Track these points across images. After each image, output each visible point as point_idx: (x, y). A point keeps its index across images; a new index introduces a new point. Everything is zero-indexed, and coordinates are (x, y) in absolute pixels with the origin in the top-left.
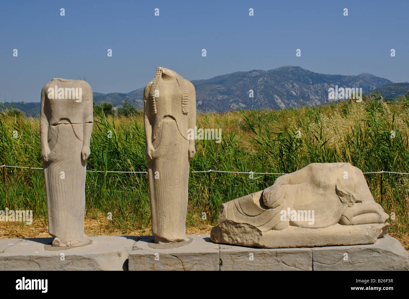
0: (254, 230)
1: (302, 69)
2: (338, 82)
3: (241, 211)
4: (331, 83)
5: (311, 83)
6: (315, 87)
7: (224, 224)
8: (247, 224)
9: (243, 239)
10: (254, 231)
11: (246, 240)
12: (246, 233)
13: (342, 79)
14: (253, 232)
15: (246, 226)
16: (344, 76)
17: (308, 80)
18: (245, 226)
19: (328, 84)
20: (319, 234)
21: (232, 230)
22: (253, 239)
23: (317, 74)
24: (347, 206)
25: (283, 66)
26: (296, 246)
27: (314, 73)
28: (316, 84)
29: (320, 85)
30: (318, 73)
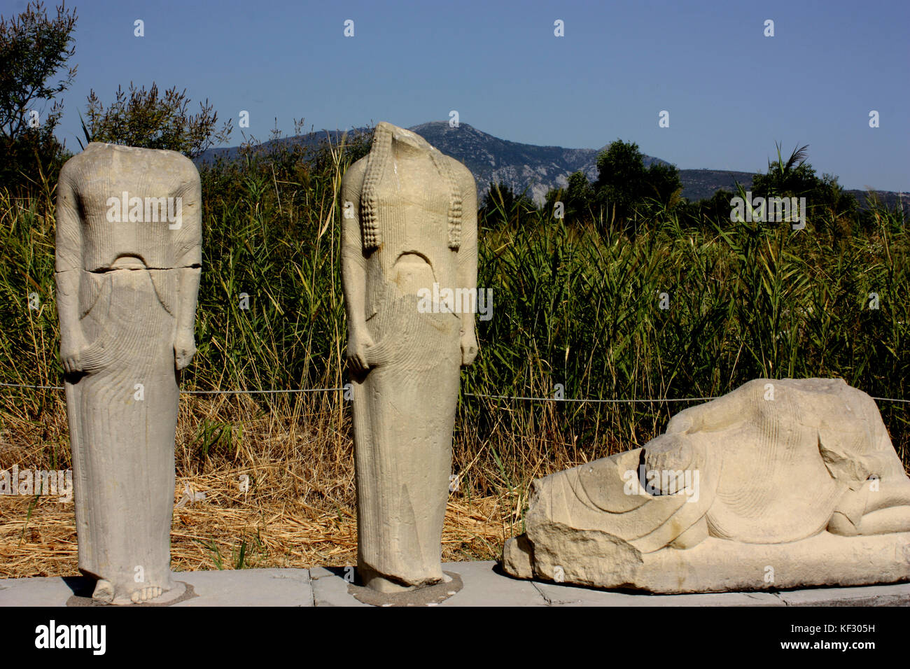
0: (621, 549)
1: (473, 129)
2: (554, 164)
3: (585, 499)
4: (538, 165)
5: (493, 163)
6: (501, 173)
7: (541, 532)
8: (603, 533)
9: (592, 570)
10: (621, 551)
11: (600, 573)
12: (600, 555)
13: (564, 156)
14: (617, 552)
15: (600, 539)
16: (569, 151)
17: (487, 157)
18: (596, 538)
19: (531, 167)
20: (781, 559)
21: (562, 547)
22: (619, 570)
23: (507, 143)
24: (848, 487)
25: (429, 121)
26: (726, 587)
27: (501, 141)
28: (505, 166)
29: (512, 169)
30: (509, 141)
